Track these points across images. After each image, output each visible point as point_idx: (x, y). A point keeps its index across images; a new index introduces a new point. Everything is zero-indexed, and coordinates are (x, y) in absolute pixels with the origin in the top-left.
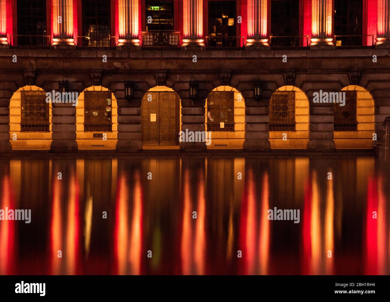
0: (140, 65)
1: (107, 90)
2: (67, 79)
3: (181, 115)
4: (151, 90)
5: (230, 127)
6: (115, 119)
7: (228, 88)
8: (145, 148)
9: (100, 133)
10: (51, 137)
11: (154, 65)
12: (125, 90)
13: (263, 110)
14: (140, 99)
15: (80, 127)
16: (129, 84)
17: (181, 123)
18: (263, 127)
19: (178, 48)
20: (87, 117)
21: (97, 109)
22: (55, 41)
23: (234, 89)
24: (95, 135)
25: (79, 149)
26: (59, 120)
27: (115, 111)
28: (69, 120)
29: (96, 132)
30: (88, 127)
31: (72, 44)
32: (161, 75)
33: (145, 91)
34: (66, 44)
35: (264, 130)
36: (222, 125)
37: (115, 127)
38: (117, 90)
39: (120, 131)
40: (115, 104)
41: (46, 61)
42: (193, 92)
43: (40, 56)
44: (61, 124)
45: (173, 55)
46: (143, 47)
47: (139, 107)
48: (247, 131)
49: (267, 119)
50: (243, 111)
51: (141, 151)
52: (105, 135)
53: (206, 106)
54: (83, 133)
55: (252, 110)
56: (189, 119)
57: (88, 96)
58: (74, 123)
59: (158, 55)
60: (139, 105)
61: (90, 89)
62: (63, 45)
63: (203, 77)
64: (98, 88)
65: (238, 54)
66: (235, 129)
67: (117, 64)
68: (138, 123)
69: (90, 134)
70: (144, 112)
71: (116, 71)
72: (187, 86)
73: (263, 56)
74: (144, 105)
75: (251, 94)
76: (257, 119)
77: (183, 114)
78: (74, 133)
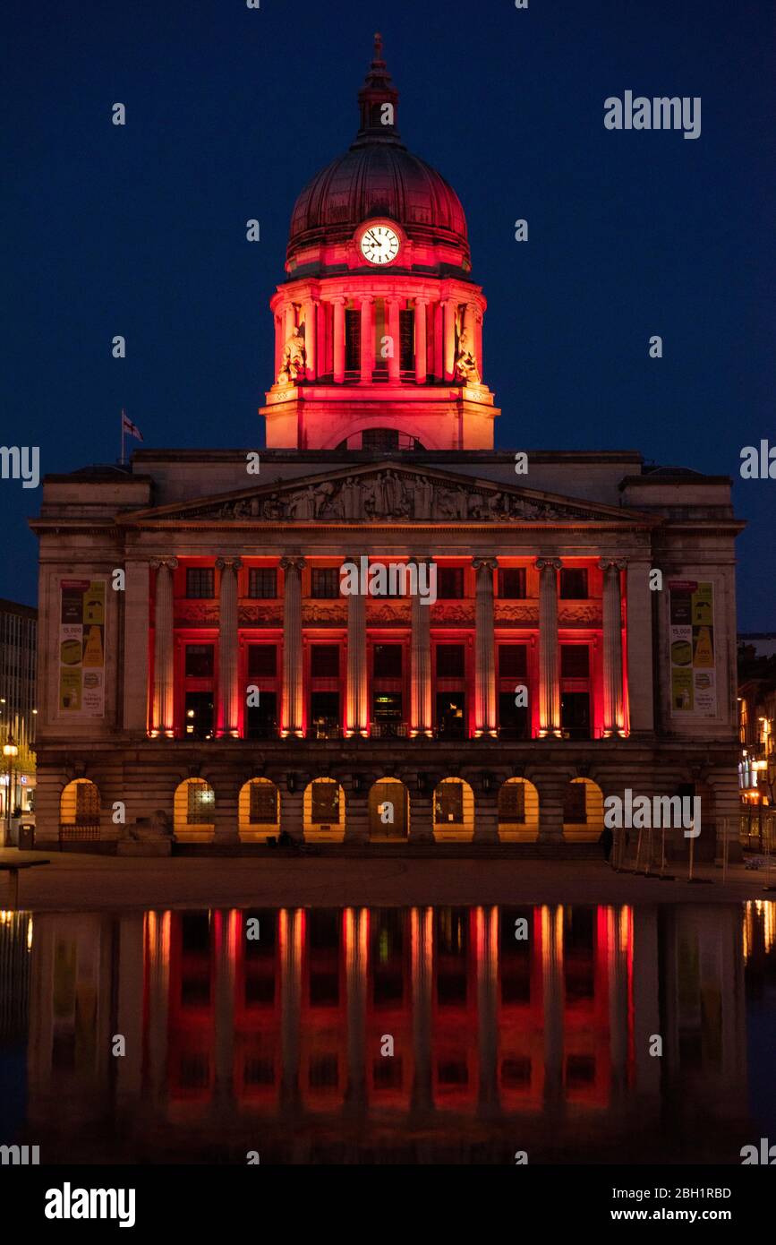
0: (369, 756)
1: (334, 781)
2: (293, 771)
3: (409, 807)
4: (379, 781)
5: (459, 819)
6: (342, 811)
7: (457, 780)
8: (372, 841)
9: (327, 825)
10: (278, 829)
11: (381, 756)
12: (352, 782)
13: (492, 802)
14: (368, 790)
15: (307, 819)
16: (356, 776)
17: (409, 816)
18: (492, 820)
19: (407, 739)
20: (315, 807)
21: (324, 801)
22: (284, 734)
23: (463, 781)
24: (322, 828)
25: (307, 841)
26: (288, 812)
27: (342, 804)
28: (297, 812)
29: (323, 825)
30: (315, 820)
31: (301, 736)
32: (388, 766)
33: (373, 782)
34: (295, 736)
35: (493, 822)
36: (451, 817)
37: (342, 819)
38: (345, 782)
39: (346, 823)
40: (342, 795)
41: (275, 754)
42: (421, 784)
43: (270, 748)
44: (288, 816)
45: (401, 746)
46: (371, 739)
47: (366, 799)
48: (476, 824)
49: (496, 811)
50: (472, 803)
51: (368, 844)
52: (333, 827)
53: (434, 797)
54: (310, 825)
55: (483, 802)
56: (417, 811)
57: (315, 787)
58: (301, 816)
59: (386, 747)
60: (366, 797)
61: (318, 781)
62: (292, 736)
63: (432, 768)
64: (326, 780)
65: (466, 746)
66: (465, 821)
67: (343, 755)
68: (365, 815)
69: (318, 826)
70: (372, 804)
71: (343, 763)
72: (415, 777)
73: (492, 748)
74: (372, 795)
75: (480, 785)
76: (487, 812)
77: (411, 806)
78: (301, 825)
